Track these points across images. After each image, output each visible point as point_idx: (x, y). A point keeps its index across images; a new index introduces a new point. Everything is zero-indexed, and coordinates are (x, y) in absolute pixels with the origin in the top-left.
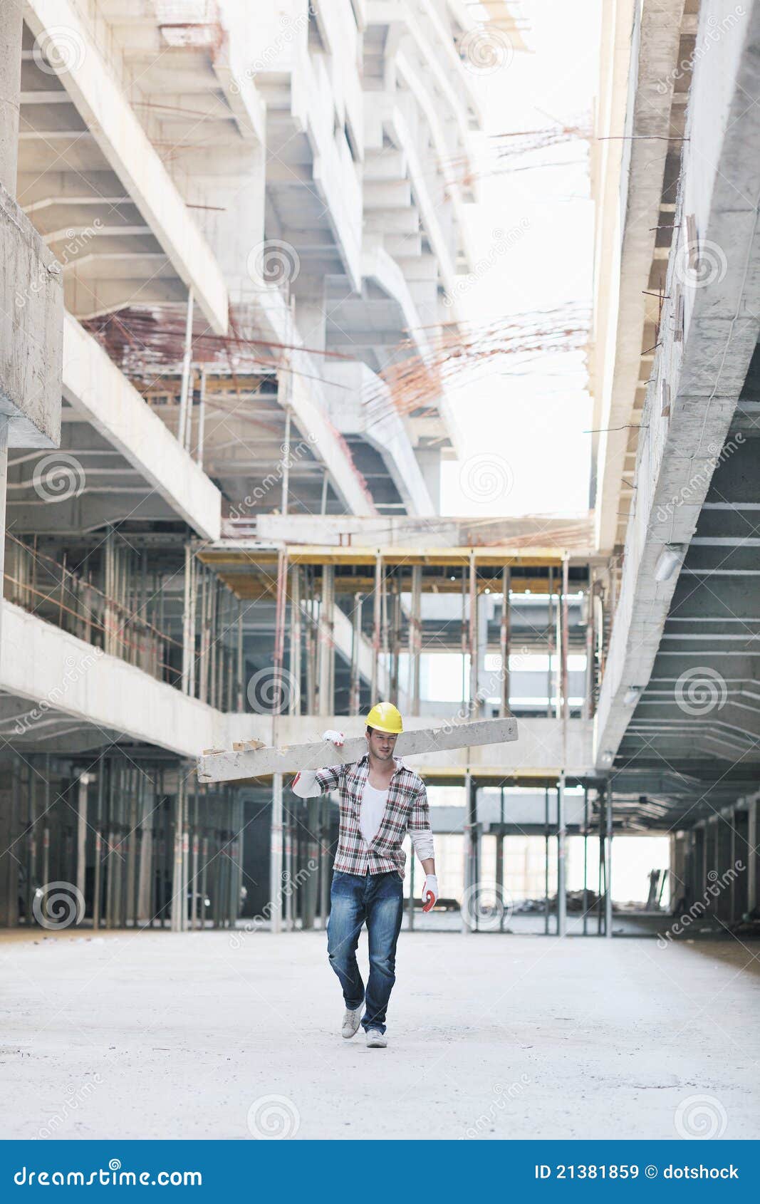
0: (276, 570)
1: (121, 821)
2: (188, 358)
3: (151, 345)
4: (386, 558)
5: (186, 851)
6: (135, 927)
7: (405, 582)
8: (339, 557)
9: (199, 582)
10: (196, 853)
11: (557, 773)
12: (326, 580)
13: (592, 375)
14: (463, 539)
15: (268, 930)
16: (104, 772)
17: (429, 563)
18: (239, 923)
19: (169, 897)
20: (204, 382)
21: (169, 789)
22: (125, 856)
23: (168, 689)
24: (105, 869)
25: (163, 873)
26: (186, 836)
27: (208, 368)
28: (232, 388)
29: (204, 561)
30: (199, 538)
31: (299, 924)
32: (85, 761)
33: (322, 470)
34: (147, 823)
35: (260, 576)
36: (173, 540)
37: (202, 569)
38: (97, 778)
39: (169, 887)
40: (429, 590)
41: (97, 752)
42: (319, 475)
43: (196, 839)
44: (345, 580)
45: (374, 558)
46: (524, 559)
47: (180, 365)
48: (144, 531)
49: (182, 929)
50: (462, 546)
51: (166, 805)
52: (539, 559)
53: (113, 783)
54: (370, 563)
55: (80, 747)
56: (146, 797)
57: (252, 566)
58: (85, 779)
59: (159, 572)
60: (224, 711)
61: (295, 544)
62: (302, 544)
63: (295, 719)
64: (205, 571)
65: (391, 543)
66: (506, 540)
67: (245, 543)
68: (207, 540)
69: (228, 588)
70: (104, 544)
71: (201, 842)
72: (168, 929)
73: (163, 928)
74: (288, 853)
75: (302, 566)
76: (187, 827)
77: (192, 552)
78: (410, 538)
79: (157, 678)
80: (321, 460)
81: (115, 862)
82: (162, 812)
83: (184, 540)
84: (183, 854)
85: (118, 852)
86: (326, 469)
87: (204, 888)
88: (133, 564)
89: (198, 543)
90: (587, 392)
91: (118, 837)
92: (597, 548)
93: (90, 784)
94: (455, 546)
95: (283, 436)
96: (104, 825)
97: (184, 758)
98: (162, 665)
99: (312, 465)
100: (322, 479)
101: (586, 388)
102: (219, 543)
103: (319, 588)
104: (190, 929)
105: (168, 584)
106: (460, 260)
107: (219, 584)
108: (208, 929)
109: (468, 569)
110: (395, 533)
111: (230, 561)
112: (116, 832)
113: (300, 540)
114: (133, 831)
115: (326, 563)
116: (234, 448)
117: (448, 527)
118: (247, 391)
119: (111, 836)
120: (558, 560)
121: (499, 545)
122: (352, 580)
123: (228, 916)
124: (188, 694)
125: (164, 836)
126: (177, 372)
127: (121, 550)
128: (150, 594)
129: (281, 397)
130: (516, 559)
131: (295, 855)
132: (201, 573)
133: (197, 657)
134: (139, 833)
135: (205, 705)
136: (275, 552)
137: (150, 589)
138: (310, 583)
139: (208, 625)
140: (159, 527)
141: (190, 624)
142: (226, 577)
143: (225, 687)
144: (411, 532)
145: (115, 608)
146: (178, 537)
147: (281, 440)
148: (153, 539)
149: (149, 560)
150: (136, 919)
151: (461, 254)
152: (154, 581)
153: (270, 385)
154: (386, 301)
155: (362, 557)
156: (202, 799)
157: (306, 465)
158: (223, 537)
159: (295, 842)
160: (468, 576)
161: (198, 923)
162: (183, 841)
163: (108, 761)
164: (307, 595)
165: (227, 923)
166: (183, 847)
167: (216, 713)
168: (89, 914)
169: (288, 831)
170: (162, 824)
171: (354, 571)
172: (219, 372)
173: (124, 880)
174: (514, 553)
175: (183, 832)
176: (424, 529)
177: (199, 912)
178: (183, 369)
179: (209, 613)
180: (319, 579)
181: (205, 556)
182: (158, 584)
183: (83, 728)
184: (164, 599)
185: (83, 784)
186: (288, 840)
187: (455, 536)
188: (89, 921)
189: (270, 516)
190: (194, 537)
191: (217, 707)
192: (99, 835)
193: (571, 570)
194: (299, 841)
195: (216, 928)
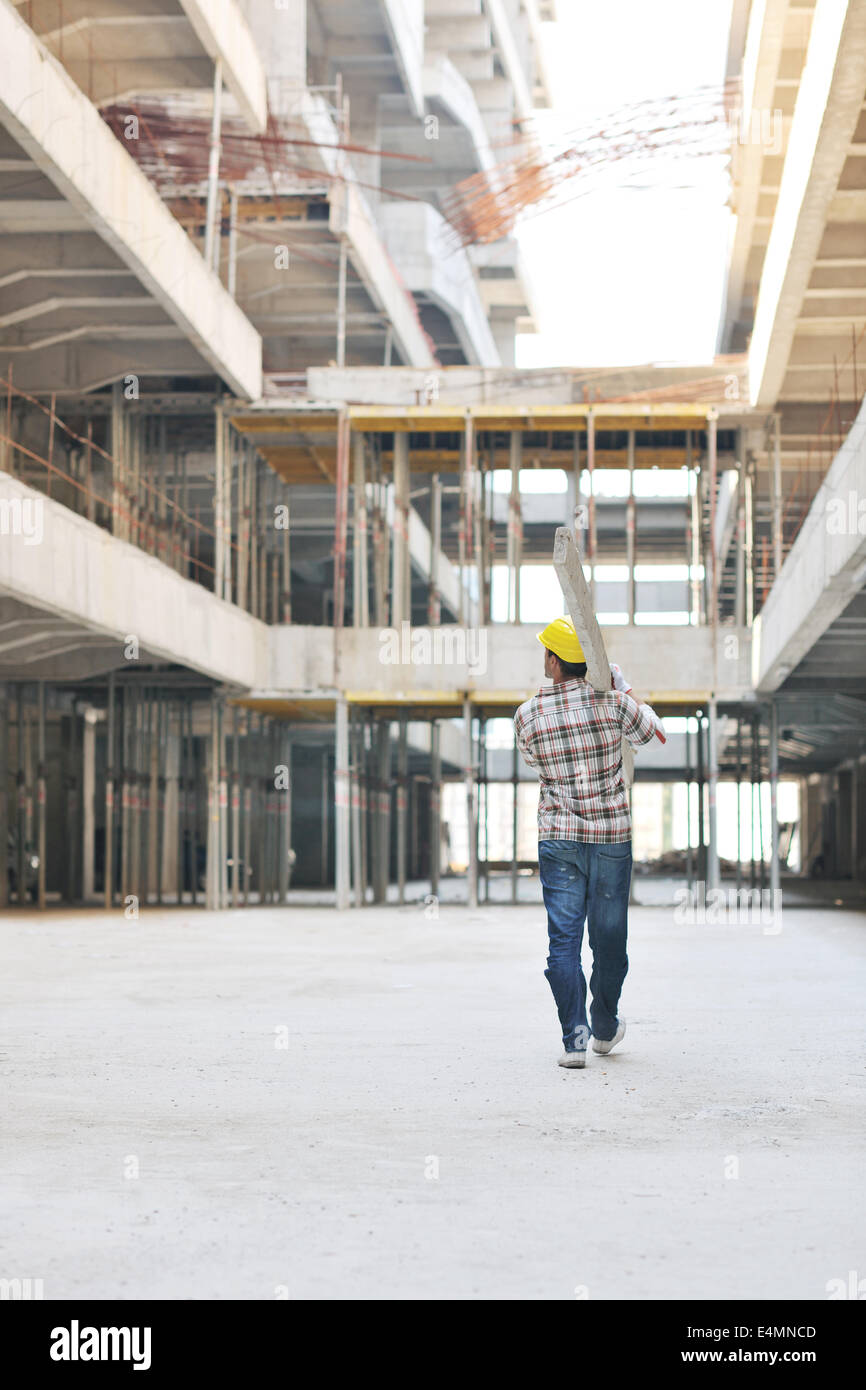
0: (335, 442)
1: (138, 767)
2: (214, 173)
3: (167, 156)
4: (478, 420)
5: (224, 805)
6: (160, 905)
7: (499, 455)
8: (416, 420)
9: (234, 463)
10: (236, 808)
11: (704, 697)
12: (399, 454)
13: (737, 184)
14: (578, 395)
15: (332, 906)
16: (115, 705)
17: (533, 427)
18: (293, 896)
19: (202, 867)
20: (234, 208)
21: (199, 729)
22: (144, 815)
23: (197, 589)
24: (118, 831)
25: (193, 834)
26: (224, 787)
27: (239, 189)
28: (273, 213)
29: (240, 428)
30: (234, 396)
31: (370, 895)
32: (91, 692)
33: (384, 324)
34: (172, 772)
35: (312, 449)
36: (199, 401)
37: (239, 444)
38: (107, 717)
39: (202, 851)
40: (529, 465)
41: (104, 678)
42: (381, 332)
43: (236, 790)
44: (421, 454)
45: (462, 421)
46: (658, 419)
47: (204, 184)
48: (159, 390)
49: (221, 907)
50: (576, 402)
51: (194, 750)
52: (676, 419)
53: (127, 723)
54: (455, 428)
55: (83, 672)
56: (170, 739)
57: (302, 435)
58: (92, 716)
59: (182, 449)
60: (269, 621)
61: (358, 404)
62: (369, 404)
63: (361, 631)
64: (241, 446)
65: (483, 401)
66: (634, 396)
67: (294, 402)
68: (243, 398)
69: (271, 470)
70: (109, 408)
71: (242, 793)
72: (202, 906)
73: (195, 905)
74: (356, 807)
75: (366, 435)
76: (225, 774)
77: (225, 416)
78: (508, 394)
79: (182, 573)
80: (384, 311)
81: (131, 821)
82: (191, 758)
83: (214, 402)
84: (220, 809)
85: (137, 806)
86: (389, 322)
87: (247, 853)
88: (147, 438)
89: (232, 404)
90: (728, 209)
91: (136, 789)
92: (753, 402)
93: (99, 724)
94: (566, 403)
95: (336, 279)
96: (116, 774)
97: (219, 683)
98: (187, 559)
99: (373, 319)
100: (383, 339)
101: (728, 204)
102: (259, 404)
103: (388, 467)
104: (231, 905)
105: (193, 465)
106: (538, 92)
107: (260, 465)
108: (253, 905)
109: (584, 436)
110: (489, 389)
111: (273, 430)
112: (132, 782)
113: (365, 399)
114: (154, 784)
115: (399, 429)
116: (273, 297)
117: (558, 379)
118: (289, 218)
119: (126, 788)
120: (705, 421)
121: (626, 401)
122: (431, 455)
123: (277, 887)
124: (223, 597)
125: (194, 785)
126: (201, 193)
127: (132, 417)
128: (170, 480)
129: (334, 224)
130: (646, 419)
131: (364, 808)
132: (236, 449)
133: (234, 552)
134: (162, 784)
135: (245, 615)
136: (333, 415)
137: (170, 473)
138: (377, 458)
139: (247, 514)
140: (181, 384)
141: (224, 510)
142: (269, 453)
143: (269, 595)
144: (511, 387)
145: (126, 491)
146: (205, 398)
147: (333, 285)
148: (174, 401)
149: (169, 432)
150: (159, 892)
151: (539, 83)
152: (176, 464)
153: (319, 208)
154: (454, 129)
155: (446, 420)
156: (243, 741)
157: (363, 318)
158: (264, 395)
159: (364, 791)
160: (584, 447)
161: (240, 897)
162: (219, 792)
163: (119, 691)
164: (374, 478)
165: (276, 897)
166: (220, 800)
167: (259, 625)
168: (99, 887)
169: (356, 777)
170: (191, 772)
171: (433, 441)
172: (253, 192)
173: (144, 844)
174: (645, 410)
175: (220, 780)
176: (526, 382)
177: (241, 882)
178: (208, 190)
179: (246, 498)
180: (388, 454)
181: (242, 421)
182: (180, 466)
183: (88, 645)
184: (188, 486)
185: (89, 723)
186: (356, 789)
187: (566, 390)
188: (99, 897)
189: (325, 369)
190: (226, 395)
191: (259, 616)
192: (110, 787)
193: (720, 434)
194: (369, 790)
195: (262, 904)
